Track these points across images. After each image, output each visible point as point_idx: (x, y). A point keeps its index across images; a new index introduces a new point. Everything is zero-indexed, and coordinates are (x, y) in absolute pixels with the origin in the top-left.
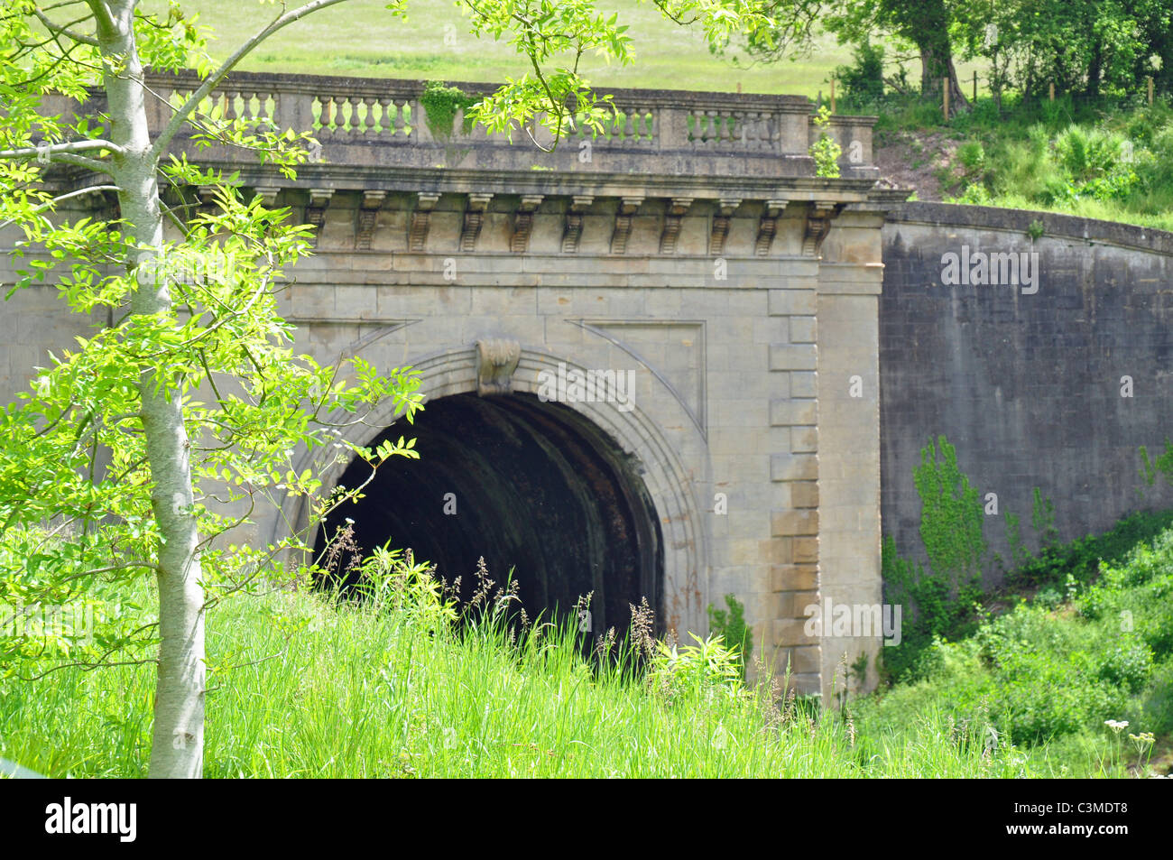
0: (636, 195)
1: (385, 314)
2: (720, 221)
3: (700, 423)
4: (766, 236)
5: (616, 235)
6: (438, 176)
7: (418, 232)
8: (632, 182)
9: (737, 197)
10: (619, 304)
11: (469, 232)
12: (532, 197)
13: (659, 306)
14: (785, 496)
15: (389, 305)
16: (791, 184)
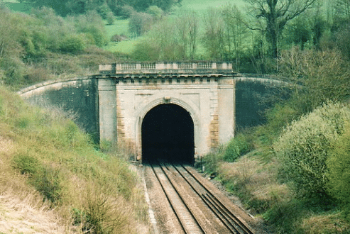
0: (186, 76)
1: (151, 93)
2: (201, 79)
3: (199, 107)
4: (209, 81)
5: (186, 81)
6: (157, 74)
7: (156, 82)
8: (186, 74)
9: (202, 75)
10: (186, 91)
11: (163, 82)
12: (171, 76)
13: (192, 91)
14: (212, 118)
15: (152, 92)
16: (211, 73)
